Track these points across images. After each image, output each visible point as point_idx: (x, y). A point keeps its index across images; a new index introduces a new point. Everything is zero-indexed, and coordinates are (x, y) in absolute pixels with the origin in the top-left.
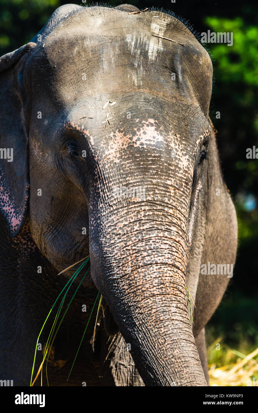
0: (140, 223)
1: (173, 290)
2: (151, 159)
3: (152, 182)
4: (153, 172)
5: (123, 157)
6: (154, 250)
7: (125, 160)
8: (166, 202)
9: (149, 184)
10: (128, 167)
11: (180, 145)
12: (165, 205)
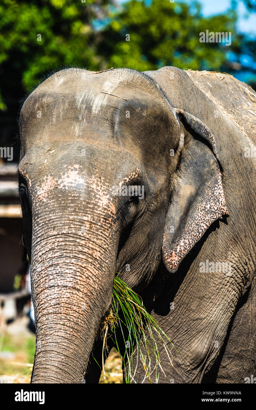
0: (53, 251)
1: (67, 310)
2: (71, 198)
3: (69, 218)
4: (72, 209)
5: (49, 197)
6: (59, 274)
7: (50, 199)
8: (79, 234)
9: (66, 220)
10: (52, 206)
11: (103, 187)
12: (78, 237)
